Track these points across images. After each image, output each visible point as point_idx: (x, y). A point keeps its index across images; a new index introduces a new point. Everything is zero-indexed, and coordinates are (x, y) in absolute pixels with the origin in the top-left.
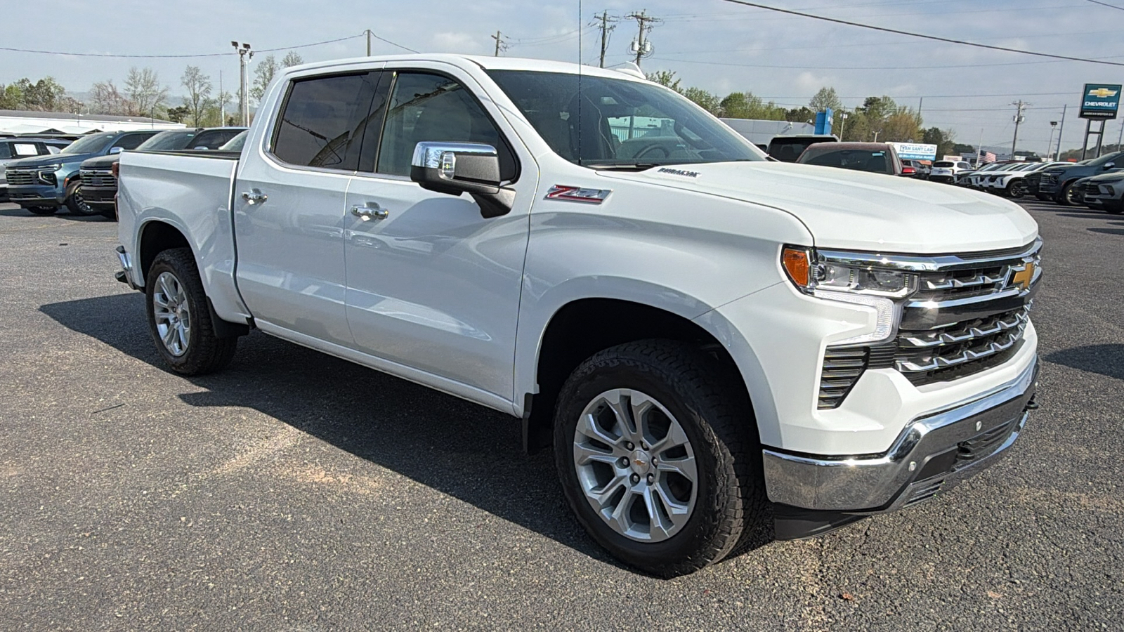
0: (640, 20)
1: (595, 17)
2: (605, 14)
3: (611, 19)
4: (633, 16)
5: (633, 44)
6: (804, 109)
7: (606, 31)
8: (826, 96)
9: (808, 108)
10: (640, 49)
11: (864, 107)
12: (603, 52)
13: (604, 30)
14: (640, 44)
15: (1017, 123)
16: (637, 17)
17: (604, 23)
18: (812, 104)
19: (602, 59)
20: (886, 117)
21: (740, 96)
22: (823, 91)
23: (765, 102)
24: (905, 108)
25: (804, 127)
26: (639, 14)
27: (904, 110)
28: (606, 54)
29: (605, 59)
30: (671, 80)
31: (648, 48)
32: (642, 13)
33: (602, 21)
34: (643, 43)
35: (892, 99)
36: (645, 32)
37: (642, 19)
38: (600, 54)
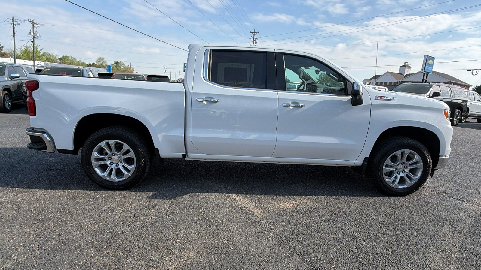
0: (32, 23)
1: (8, 18)
2: (13, 18)
3: (16, 21)
4: (28, 21)
5: (30, 33)
6: (93, 63)
7: (15, 25)
8: (101, 60)
9: (95, 63)
10: (34, 35)
11: (114, 64)
12: (14, 34)
13: (13, 24)
14: (34, 33)
15: (165, 72)
16: (31, 22)
17: (13, 22)
18: (97, 62)
19: (14, 37)
20: (122, 68)
21: (67, 57)
22: (100, 58)
23: (78, 60)
24: (128, 65)
25: (104, 70)
26: (32, 21)
27: (128, 67)
28: (16, 35)
29: (15, 37)
30: (38, 48)
31: (38, 35)
32: (33, 21)
33: (12, 21)
34: (35, 33)
35: (123, 62)
36: (35, 29)
37: (33, 23)
38: (13, 35)
